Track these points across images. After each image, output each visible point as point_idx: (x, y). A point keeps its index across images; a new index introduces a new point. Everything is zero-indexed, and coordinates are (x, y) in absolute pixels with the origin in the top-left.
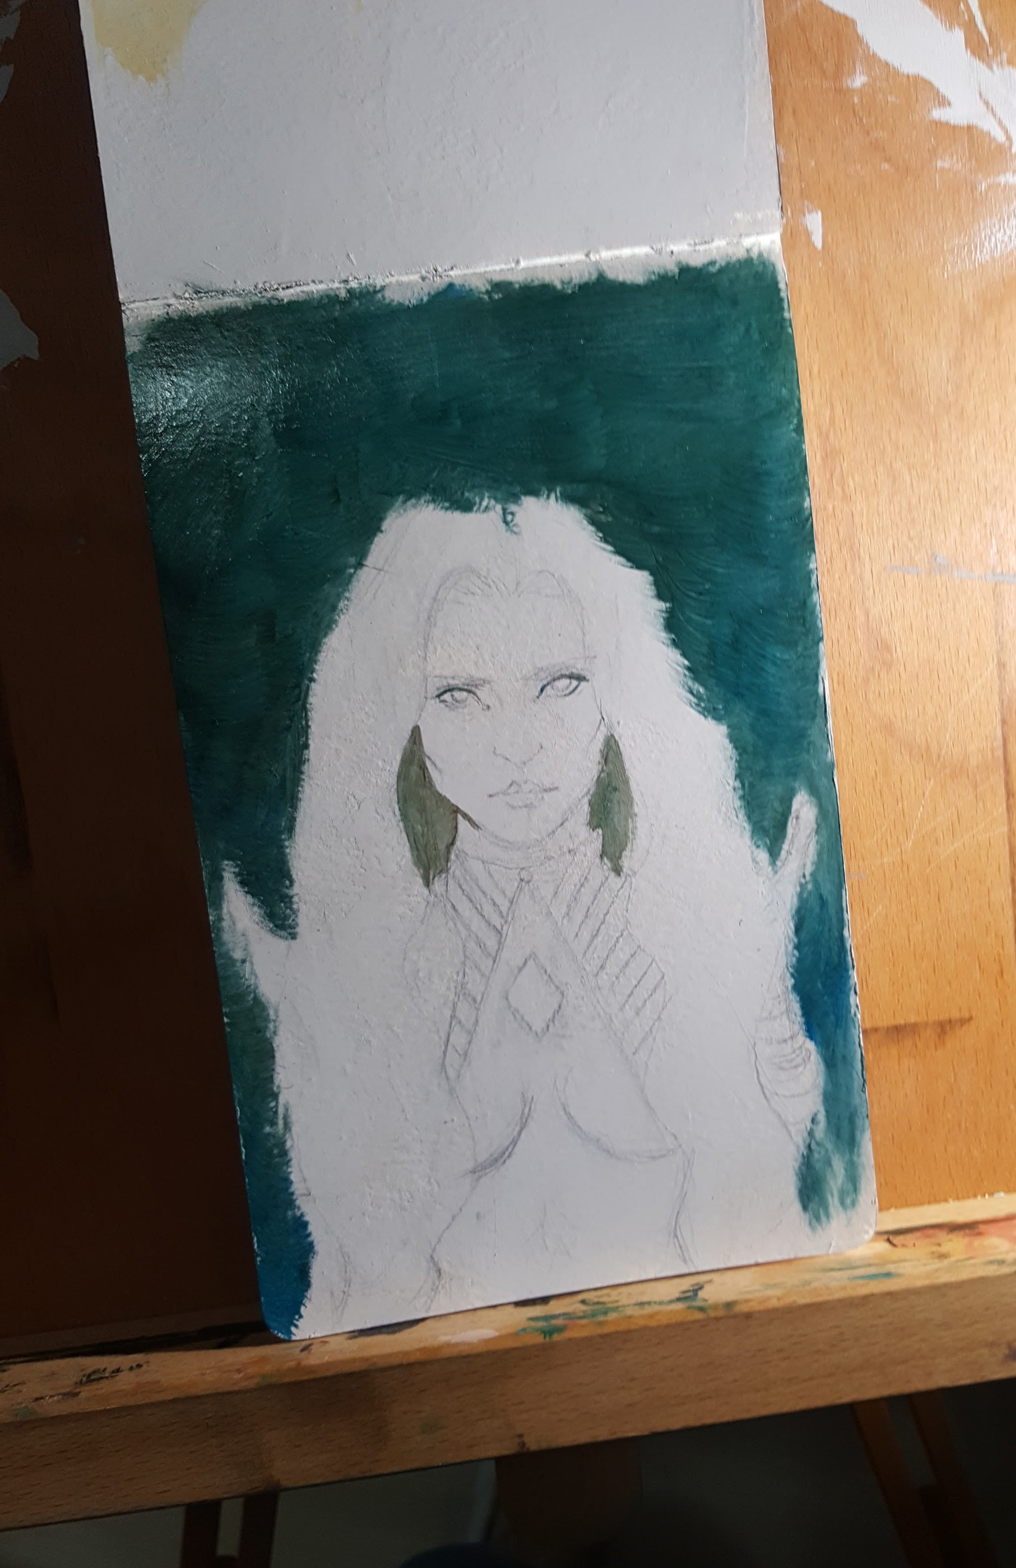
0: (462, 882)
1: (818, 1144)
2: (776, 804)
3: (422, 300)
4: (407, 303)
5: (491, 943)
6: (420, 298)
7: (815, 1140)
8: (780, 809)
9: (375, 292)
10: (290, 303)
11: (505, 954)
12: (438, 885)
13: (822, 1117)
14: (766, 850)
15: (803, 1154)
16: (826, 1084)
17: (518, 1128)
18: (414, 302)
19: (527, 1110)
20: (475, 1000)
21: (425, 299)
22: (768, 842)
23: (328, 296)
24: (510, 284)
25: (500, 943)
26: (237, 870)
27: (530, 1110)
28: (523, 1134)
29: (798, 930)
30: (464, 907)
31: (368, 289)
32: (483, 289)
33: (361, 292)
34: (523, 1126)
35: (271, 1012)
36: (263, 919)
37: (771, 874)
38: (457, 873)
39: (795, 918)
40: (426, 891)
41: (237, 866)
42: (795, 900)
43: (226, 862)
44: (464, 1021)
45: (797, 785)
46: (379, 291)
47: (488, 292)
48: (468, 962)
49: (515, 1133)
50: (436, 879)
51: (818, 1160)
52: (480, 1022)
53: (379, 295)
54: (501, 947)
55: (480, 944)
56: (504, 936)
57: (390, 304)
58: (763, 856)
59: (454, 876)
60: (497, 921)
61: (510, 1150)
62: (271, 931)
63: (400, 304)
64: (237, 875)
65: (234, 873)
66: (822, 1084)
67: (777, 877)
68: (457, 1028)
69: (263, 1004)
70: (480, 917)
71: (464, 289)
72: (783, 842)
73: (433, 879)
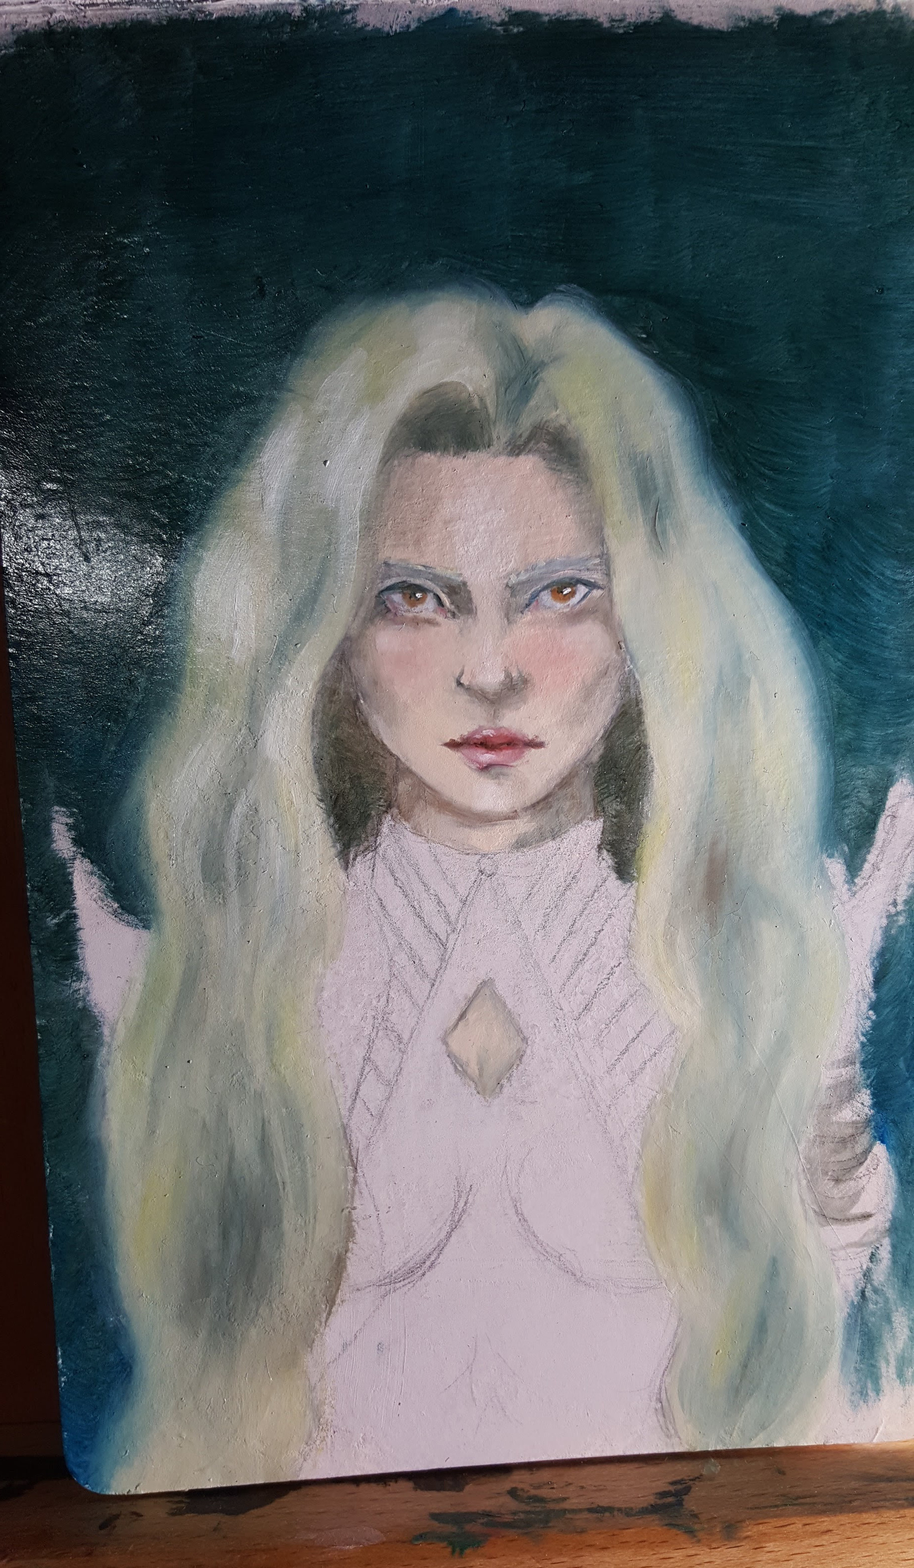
0: (396, 866)
1: (876, 1291)
2: (864, 795)
3: (408, 26)
4: (387, 29)
5: (430, 959)
6: (407, 23)
7: (871, 1285)
8: (869, 803)
9: (344, 12)
10: (221, 19)
11: (450, 975)
12: (360, 867)
13: (885, 1254)
14: (841, 861)
15: (853, 1302)
16: (896, 1207)
17: (447, 1229)
18: (396, 28)
19: (461, 1204)
20: (399, 1038)
21: (413, 26)
22: (846, 849)
23: (275, 13)
24: (536, 15)
25: (442, 960)
26: (70, 821)
27: (466, 1203)
28: (453, 1239)
29: (879, 980)
30: (396, 902)
31: (333, 7)
32: (498, 20)
33: (322, 10)
34: (454, 1227)
35: (106, 1031)
36: (102, 895)
37: (845, 897)
38: (390, 853)
39: (876, 963)
40: (342, 875)
41: (72, 815)
42: (878, 938)
43: (56, 808)
44: (382, 1068)
45: (897, 769)
46: (349, 11)
47: (502, 24)
48: (395, 982)
49: (443, 1235)
50: (359, 859)
51: (873, 1314)
52: (404, 1072)
53: (349, 17)
54: (444, 965)
55: (415, 959)
56: (449, 950)
57: (362, 28)
58: (836, 868)
59: (384, 858)
60: (440, 927)
61: (433, 1258)
62: (115, 913)
63: (377, 30)
64: (70, 828)
65: (67, 824)
66: (891, 1207)
67: (854, 902)
68: (371, 1077)
69: (95, 1017)
70: (418, 920)
71: (469, 17)
72: (869, 852)
73: (354, 859)
